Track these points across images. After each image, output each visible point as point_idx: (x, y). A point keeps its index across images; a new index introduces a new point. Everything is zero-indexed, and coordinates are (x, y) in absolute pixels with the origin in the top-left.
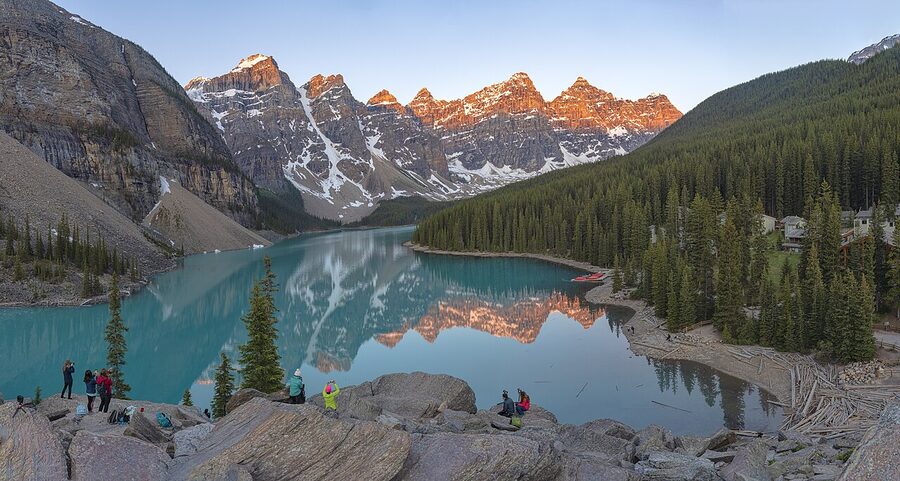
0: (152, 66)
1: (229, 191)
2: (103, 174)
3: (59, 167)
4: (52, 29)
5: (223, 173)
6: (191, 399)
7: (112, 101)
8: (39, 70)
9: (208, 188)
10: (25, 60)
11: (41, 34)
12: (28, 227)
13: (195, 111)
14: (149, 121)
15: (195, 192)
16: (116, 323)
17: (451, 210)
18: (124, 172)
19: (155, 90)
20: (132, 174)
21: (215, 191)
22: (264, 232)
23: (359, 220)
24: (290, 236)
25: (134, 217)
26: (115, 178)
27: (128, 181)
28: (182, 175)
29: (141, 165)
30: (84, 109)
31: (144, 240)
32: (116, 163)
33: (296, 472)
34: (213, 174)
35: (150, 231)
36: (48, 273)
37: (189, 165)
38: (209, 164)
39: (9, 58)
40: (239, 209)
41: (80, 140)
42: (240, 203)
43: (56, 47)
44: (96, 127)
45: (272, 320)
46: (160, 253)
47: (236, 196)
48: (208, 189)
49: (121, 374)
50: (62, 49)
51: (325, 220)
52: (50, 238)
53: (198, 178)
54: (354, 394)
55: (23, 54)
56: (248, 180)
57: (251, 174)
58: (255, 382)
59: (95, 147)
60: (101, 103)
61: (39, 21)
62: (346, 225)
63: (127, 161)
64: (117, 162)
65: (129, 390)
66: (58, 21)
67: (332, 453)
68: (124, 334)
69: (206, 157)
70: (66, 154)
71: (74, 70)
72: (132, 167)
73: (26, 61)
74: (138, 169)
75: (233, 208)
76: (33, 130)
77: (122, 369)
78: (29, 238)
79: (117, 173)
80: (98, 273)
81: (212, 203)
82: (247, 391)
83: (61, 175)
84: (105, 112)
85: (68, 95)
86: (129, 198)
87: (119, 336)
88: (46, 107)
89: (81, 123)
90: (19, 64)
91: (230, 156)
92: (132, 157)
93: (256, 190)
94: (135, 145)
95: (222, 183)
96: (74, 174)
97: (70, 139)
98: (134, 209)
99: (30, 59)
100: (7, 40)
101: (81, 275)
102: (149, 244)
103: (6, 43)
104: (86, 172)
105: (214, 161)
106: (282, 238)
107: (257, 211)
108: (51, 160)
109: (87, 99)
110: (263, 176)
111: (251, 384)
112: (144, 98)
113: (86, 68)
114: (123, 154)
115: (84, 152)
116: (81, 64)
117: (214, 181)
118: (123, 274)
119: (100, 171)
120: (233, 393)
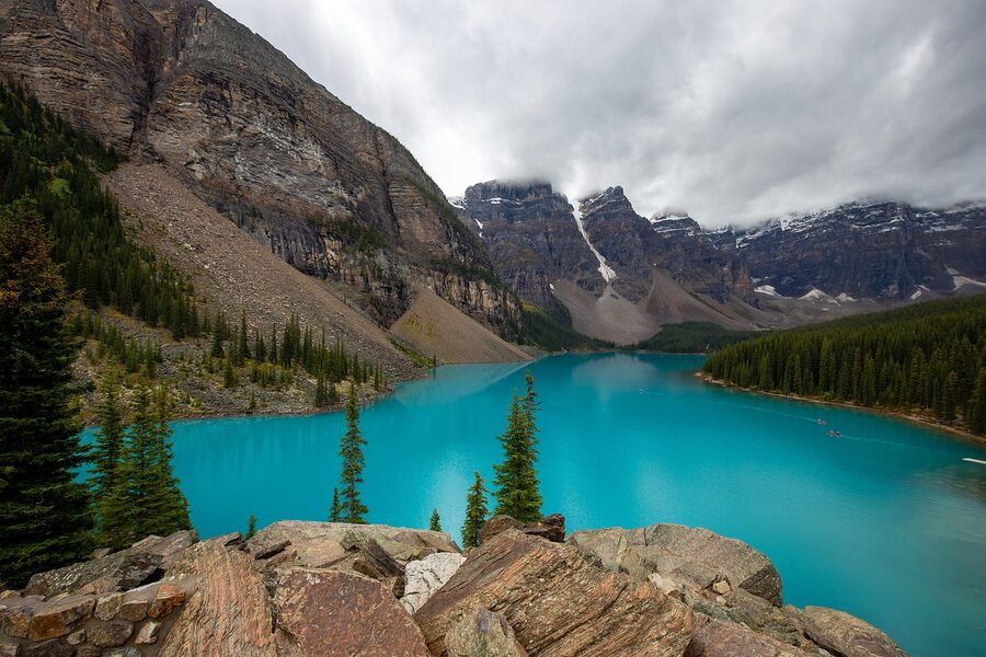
0: (408, 163)
1: (488, 304)
2: (345, 274)
3: (290, 261)
4: (290, 97)
5: (484, 285)
6: (440, 522)
7: (359, 196)
8: (269, 143)
9: (466, 297)
10: (251, 127)
11: (274, 99)
12: (245, 325)
13: (455, 218)
14: (402, 223)
15: (451, 301)
16: (353, 435)
17: (758, 341)
18: (370, 275)
19: (409, 190)
20: (380, 277)
21: (474, 302)
22: (526, 348)
23: (637, 343)
24: (555, 354)
25: (381, 323)
26: (359, 279)
27: (374, 284)
28: (438, 283)
29: (391, 269)
30: (325, 200)
31: (391, 346)
32: (360, 264)
33: (561, 632)
34: (472, 286)
35: (398, 338)
36: (271, 380)
37: (446, 274)
38: (468, 275)
39: (227, 118)
40: (499, 322)
41: (318, 234)
42: (501, 317)
43: (293, 120)
44: (339, 221)
45: (532, 441)
46: (409, 360)
47: (496, 308)
48: (465, 299)
49: (357, 494)
50: (301, 125)
51: (596, 340)
52: (274, 340)
53: (455, 287)
54: (624, 540)
55: (248, 118)
56: (511, 293)
57: (514, 288)
58: (511, 507)
59: (336, 244)
60: (346, 196)
61: (272, 81)
62: (621, 347)
63: (374, 263)
64: (362, 263)
65: (366, 512)
66: (297, 87)
67: (602, 614)
68: (362, 446)
69: (465, 266)
70: (299, 247)
71: (314, 154)
72: (380, 270)
73: (250, 129)
74: (386, 273)
75: (492, 321)
76: (255, 214)
77: (358, 487)
78: (245, 339)
79: (362, 275)
80: (333, 381)
81: (469, 313)
82: (501, 517)
83: (291, 270)
84: (350, 206)
85: (305, 181)
86: (375, 302)
87: (357, 450)
88: (276, 190)
89: (320, 215)
90: (241, 130)
91: (492, 268)
92: (381, 259)
93: (518, 303)
94: (385, 247)
95: (481, 295)
96: (309, 271)
97: (305, 232)
98: (381, 314)
99: (257, 127)
100: (226, 95)
101: (314, 381)
102: (397, 352)
103: (223, 97)
104: (323, 270)
105: (474, 271)
106: (546, 355)
107: (520, 326)
108: (280, 252)
109: (329, 189)
110: (526, 291)
111: (505, 509)
112: (397, 197)
113: (328, 153)
114: (370, 256)
115: (322, 249)
116: (324, 147)
117: (473, 292)
118: (365, 382)
119: (342, 271)
120: (486, 518)
